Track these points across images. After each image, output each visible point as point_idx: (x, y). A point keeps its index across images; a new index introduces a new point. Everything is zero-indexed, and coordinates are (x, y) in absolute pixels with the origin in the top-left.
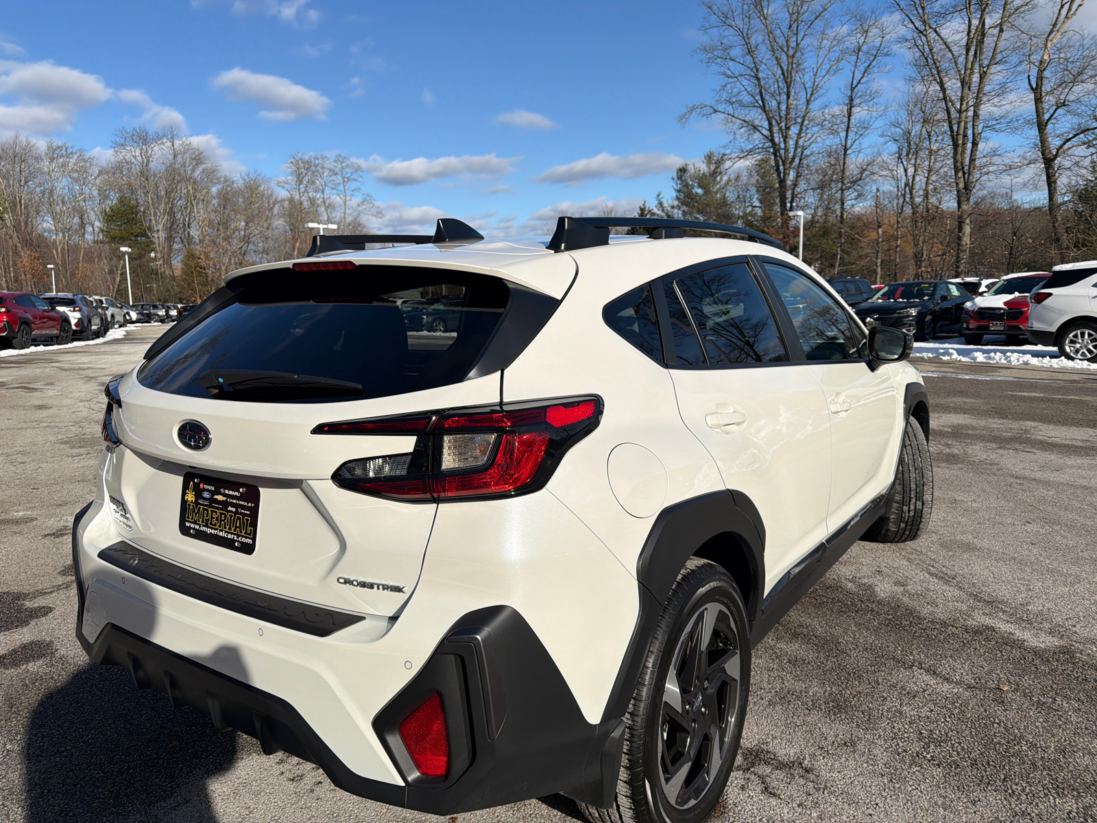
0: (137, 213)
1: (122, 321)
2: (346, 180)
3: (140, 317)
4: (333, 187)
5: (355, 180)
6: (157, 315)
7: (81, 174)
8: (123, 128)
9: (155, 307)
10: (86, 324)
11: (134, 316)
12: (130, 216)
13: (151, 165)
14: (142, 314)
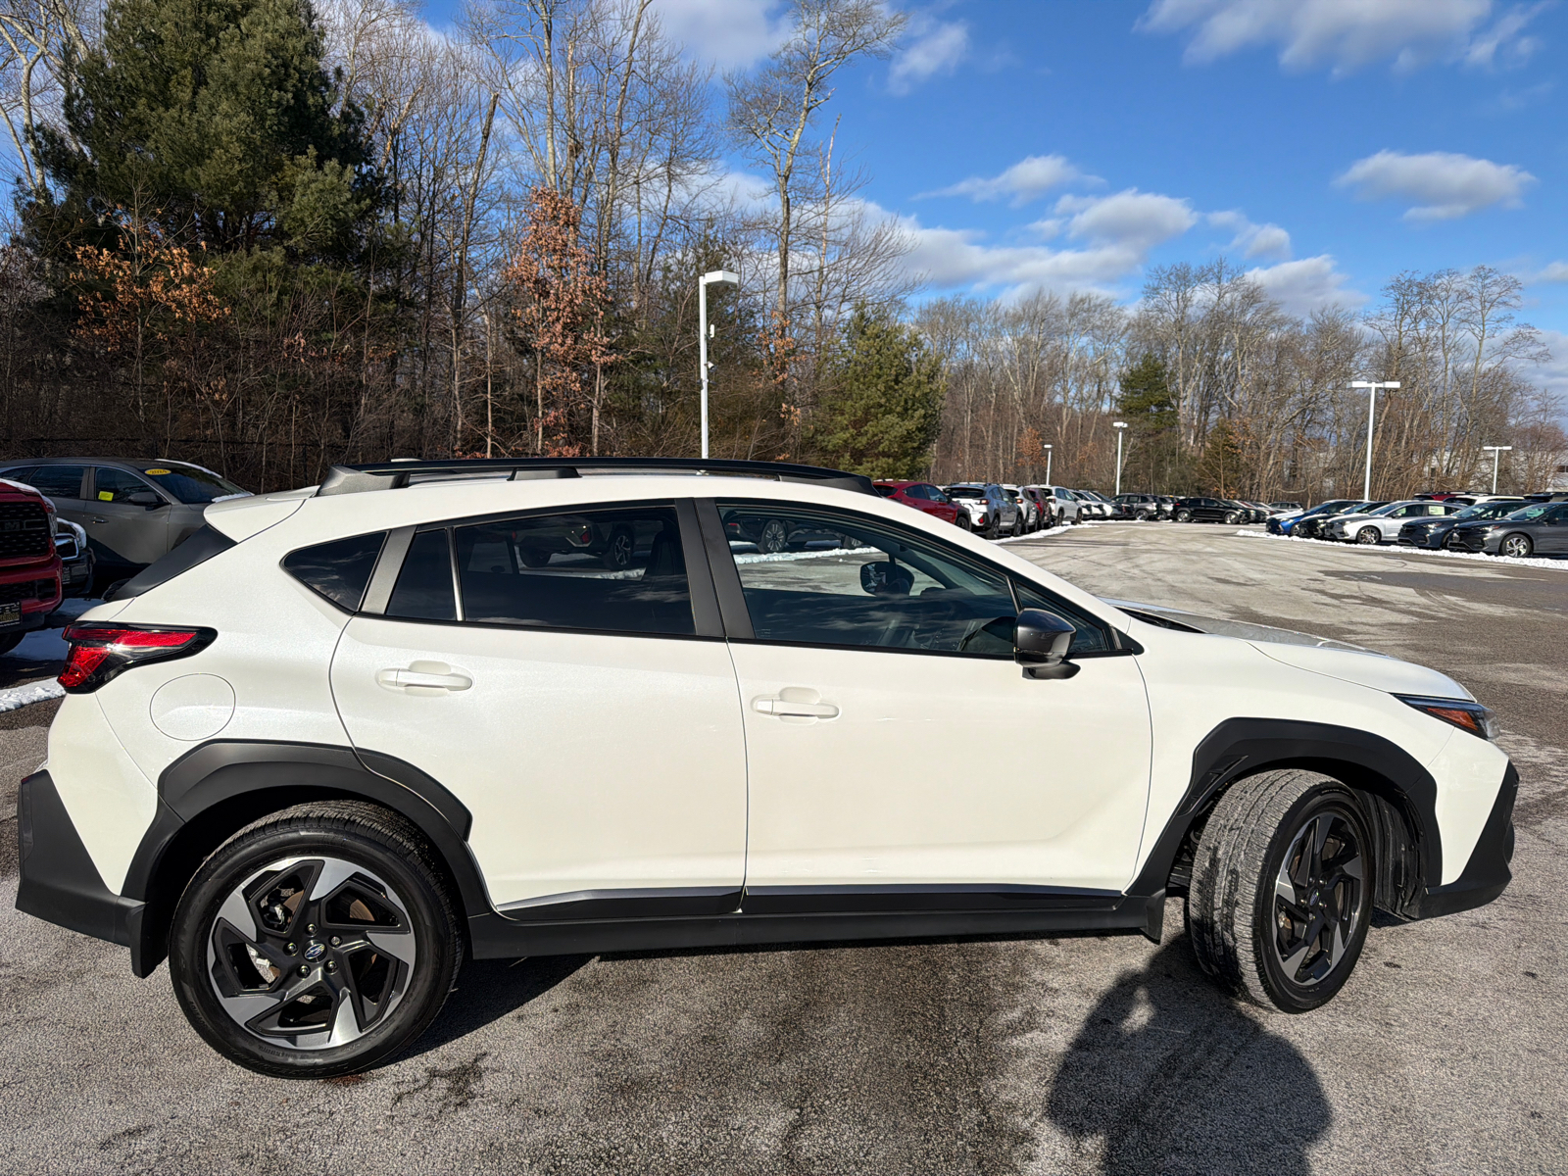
0: (1162, 375)
1: (1075, 517)
2: (1488, 305)
3: (1117, 512)
4: (1464, 318)
5: (1505, 303)
6: (1145, 510)
7: (1105, 332)
8: (1160, 267)
9: (1145, 500)
10: (991, 520)
11: (1109, 510)
12: (1152, 380)
13: (1190, 311)
14: (1120, 509)
